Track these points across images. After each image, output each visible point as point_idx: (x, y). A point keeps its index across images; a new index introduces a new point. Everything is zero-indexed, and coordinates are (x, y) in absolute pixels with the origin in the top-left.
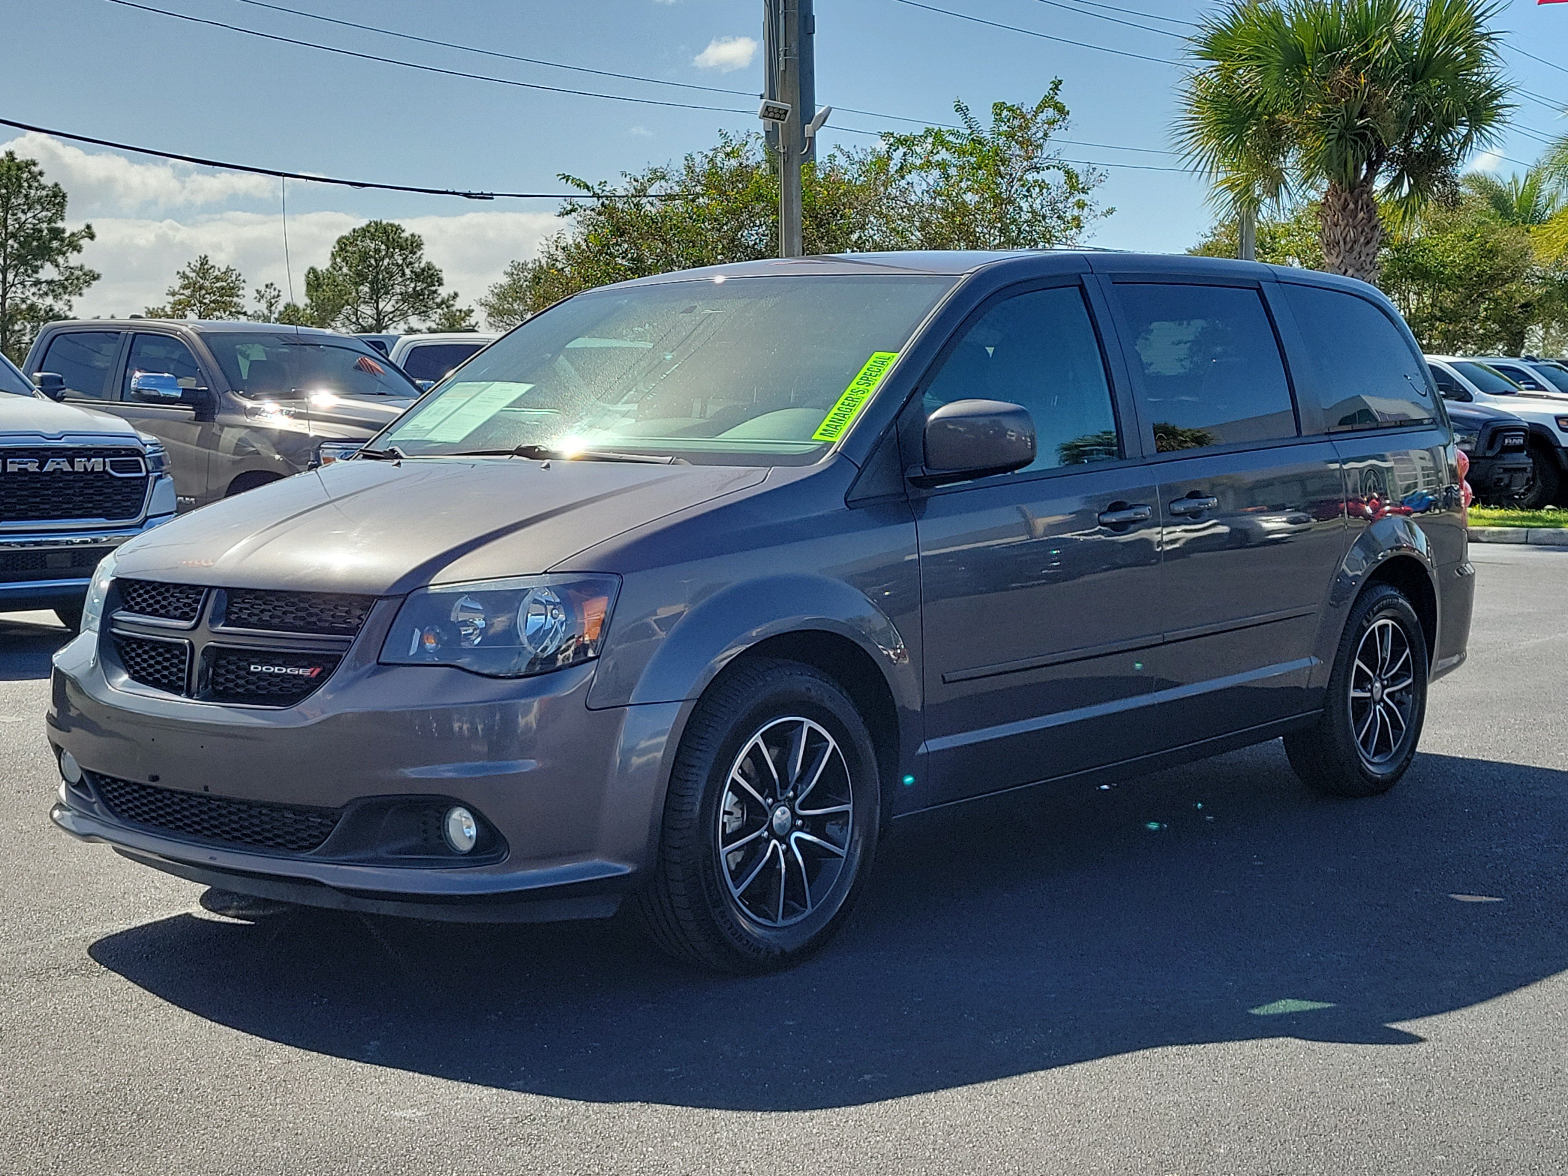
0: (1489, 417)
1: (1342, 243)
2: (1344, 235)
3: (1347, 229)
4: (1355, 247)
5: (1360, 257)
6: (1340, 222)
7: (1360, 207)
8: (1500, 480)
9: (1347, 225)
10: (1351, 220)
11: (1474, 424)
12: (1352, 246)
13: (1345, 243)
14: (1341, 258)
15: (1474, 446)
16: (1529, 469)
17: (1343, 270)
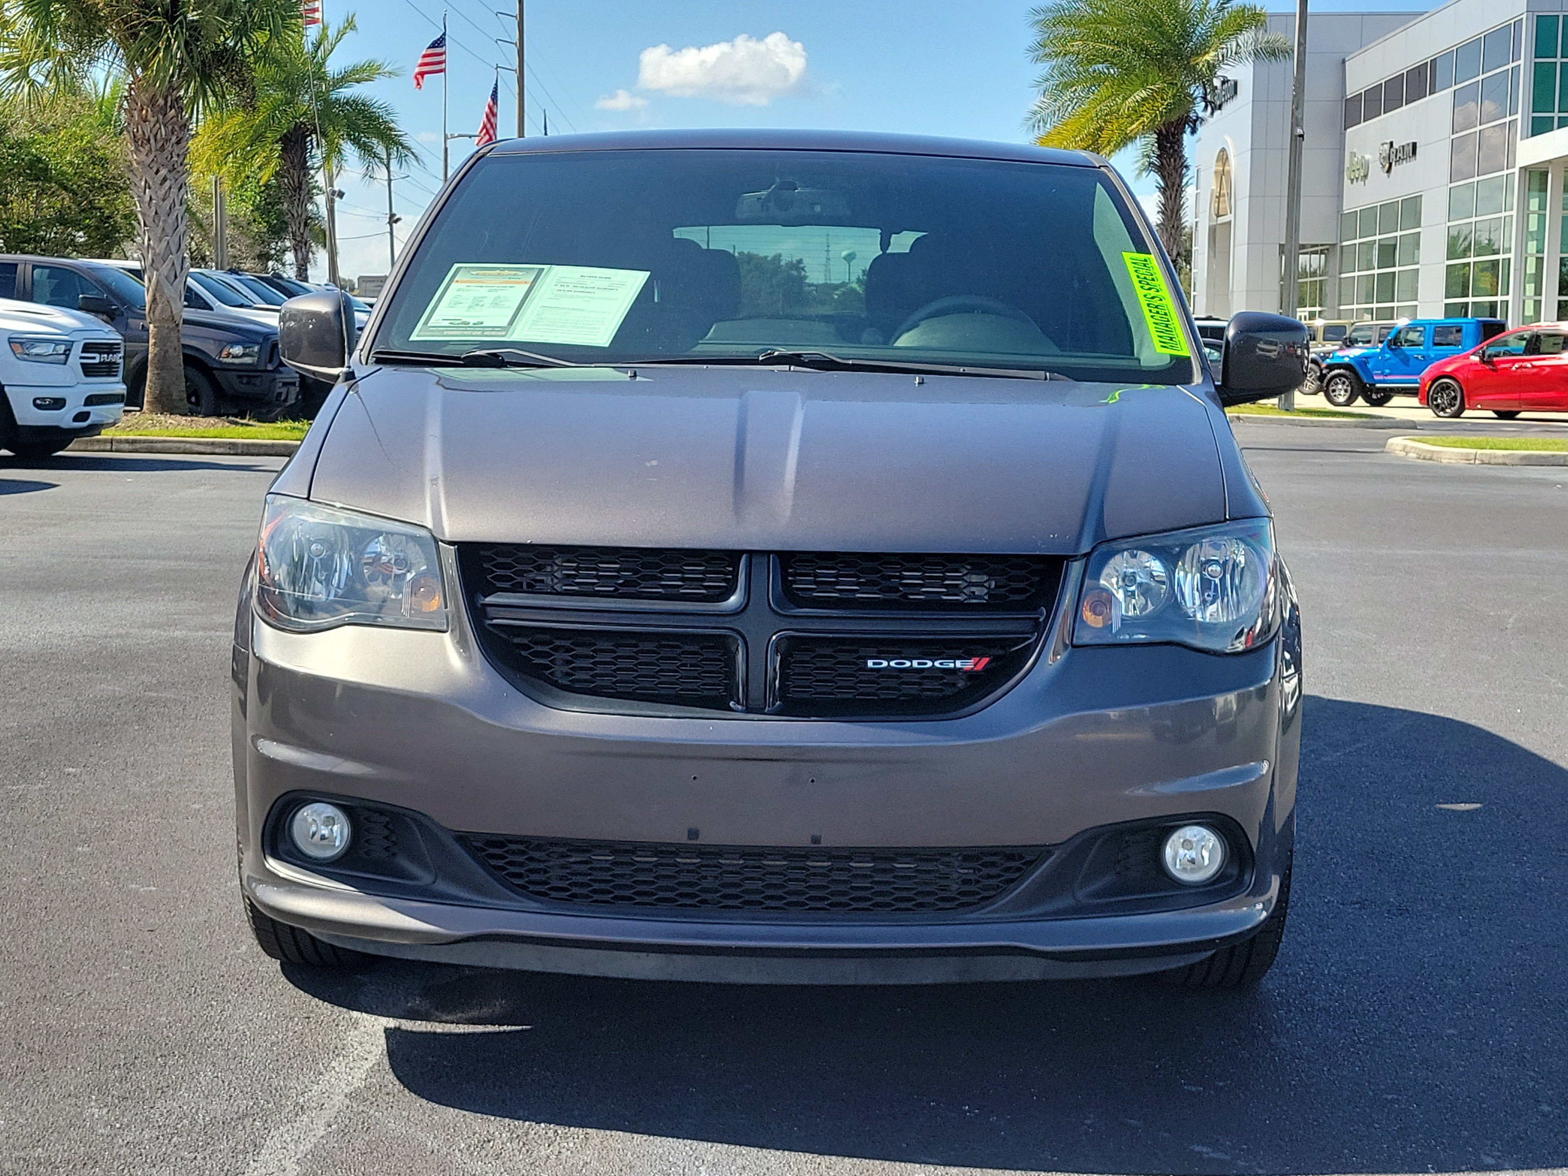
0: (268, 330)
1: (152, 141)
2: (154, 132)
3: (158, 125)
4: (166, 147)
5: (172, 157)
6: (149, 117)
7: (169, 104)
8: (280, 394)
9: (157, 121)
10: (161, 117)
11: (254, 337)
12: (163, 145)
13: (156, 140)
14: (152, 156)
15: (256, 359)
16: (297, 384)
17: (155, 169)
